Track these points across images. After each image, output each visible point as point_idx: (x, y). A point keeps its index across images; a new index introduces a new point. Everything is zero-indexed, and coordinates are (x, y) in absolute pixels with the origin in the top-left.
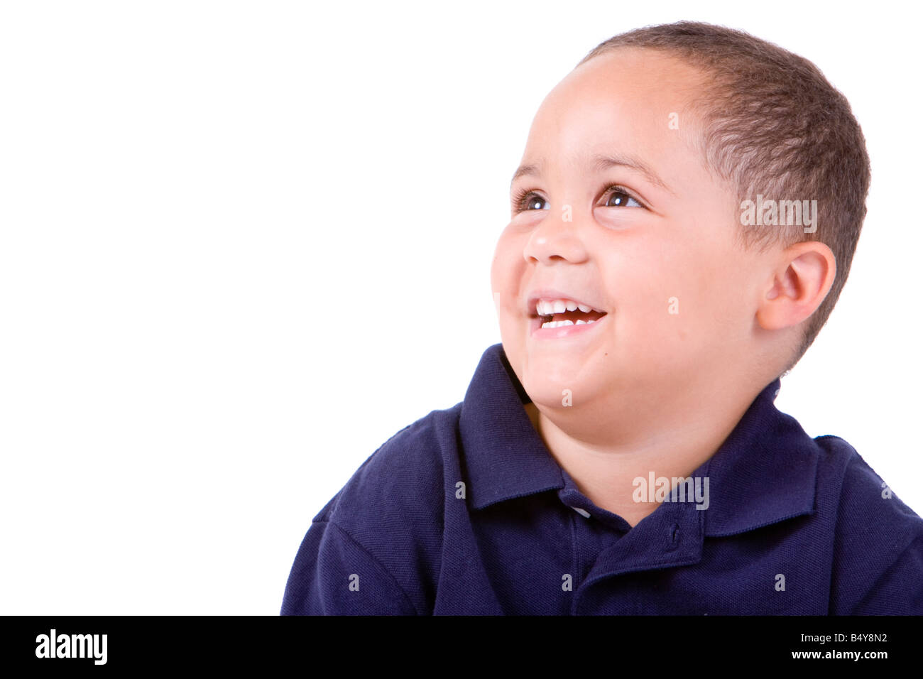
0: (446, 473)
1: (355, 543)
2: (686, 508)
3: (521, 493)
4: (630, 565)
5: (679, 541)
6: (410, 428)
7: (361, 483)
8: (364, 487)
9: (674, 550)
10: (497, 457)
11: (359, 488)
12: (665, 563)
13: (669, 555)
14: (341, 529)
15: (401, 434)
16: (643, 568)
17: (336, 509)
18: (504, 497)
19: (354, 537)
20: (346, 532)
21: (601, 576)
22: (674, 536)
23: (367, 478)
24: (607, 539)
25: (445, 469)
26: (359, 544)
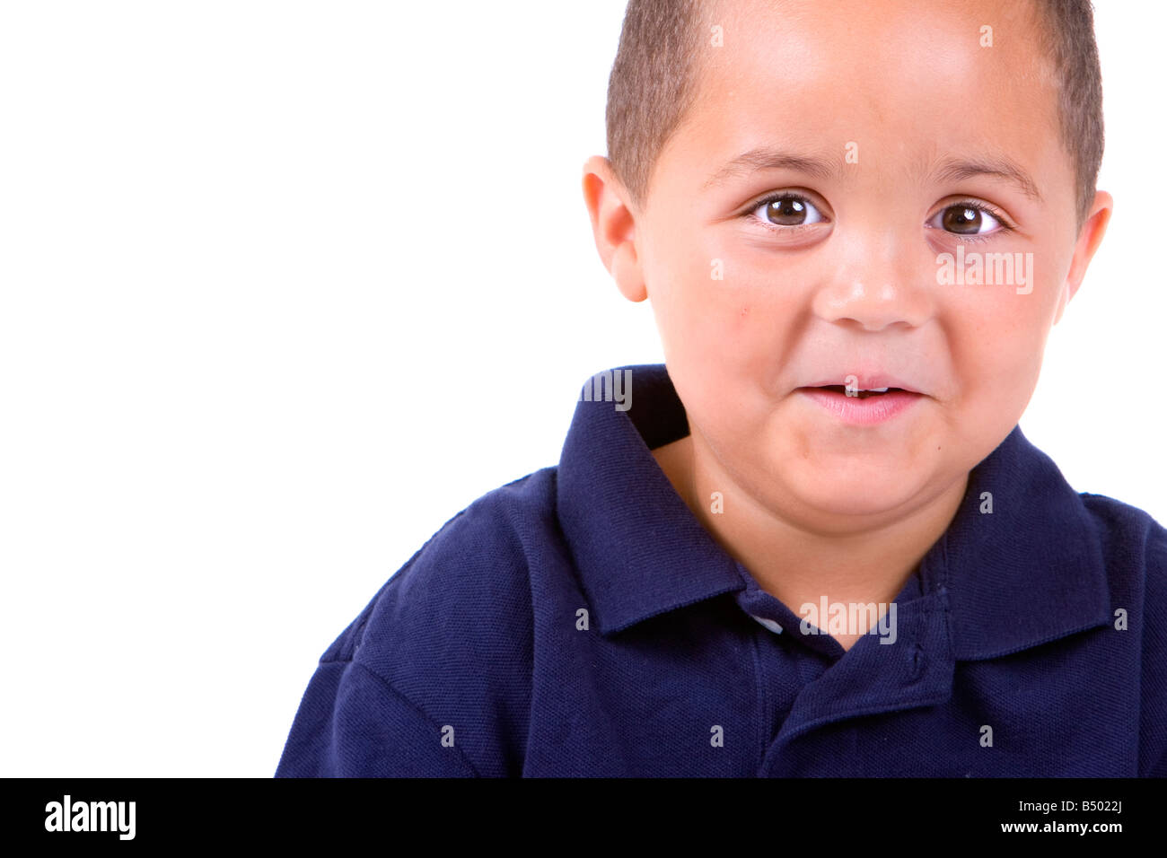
0: (533, 582)
1: (398, 695)
2: (928, 619)
3: (681, 602)
4: (850, 707)
5: (924, 668)
6: (466, 514)
7: (401, 603)
8: (406, 608)
9: (916, 681)
10: (636, 549)
11: (397, 610)
12: (904, 702)
13: (910, 689)
14: (373, 674)
15: (453, 523)
16: (871, 710)
17: (363, 643)
18: (656, 610)
19: (396, 686)
20: (382, 678)
21: (809, 724)
22: (916, 661)
23: (409, 594)
24: (807, 667)
25: (533, 574)
26: (404, 697)
